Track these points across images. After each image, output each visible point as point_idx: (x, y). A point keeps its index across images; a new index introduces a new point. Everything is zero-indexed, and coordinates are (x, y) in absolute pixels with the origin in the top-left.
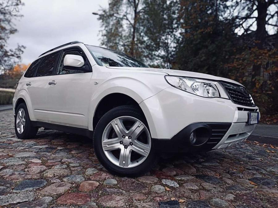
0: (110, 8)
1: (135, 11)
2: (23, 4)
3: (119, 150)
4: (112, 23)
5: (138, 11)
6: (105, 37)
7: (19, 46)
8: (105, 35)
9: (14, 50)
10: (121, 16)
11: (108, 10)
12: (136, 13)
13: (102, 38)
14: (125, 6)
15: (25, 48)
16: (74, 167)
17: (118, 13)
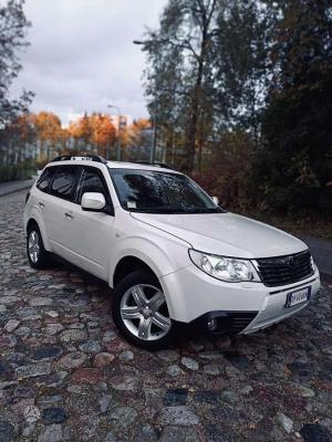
0: (163, 28)
1: (204, 32)
2: (30, 24)
3: (139, 320)
4: (165, 54)
5: (209, 32)
6: (153, 80)
7: (25, 93)
8: (153, 77)
9: (19, 100)
10: (181, 43)
11: (158, 33)
12: (206, 37)
13: (148, 82)
14: (188, 24)
15: (33, 95)
16: (91, 328)
17: (176, 38)
